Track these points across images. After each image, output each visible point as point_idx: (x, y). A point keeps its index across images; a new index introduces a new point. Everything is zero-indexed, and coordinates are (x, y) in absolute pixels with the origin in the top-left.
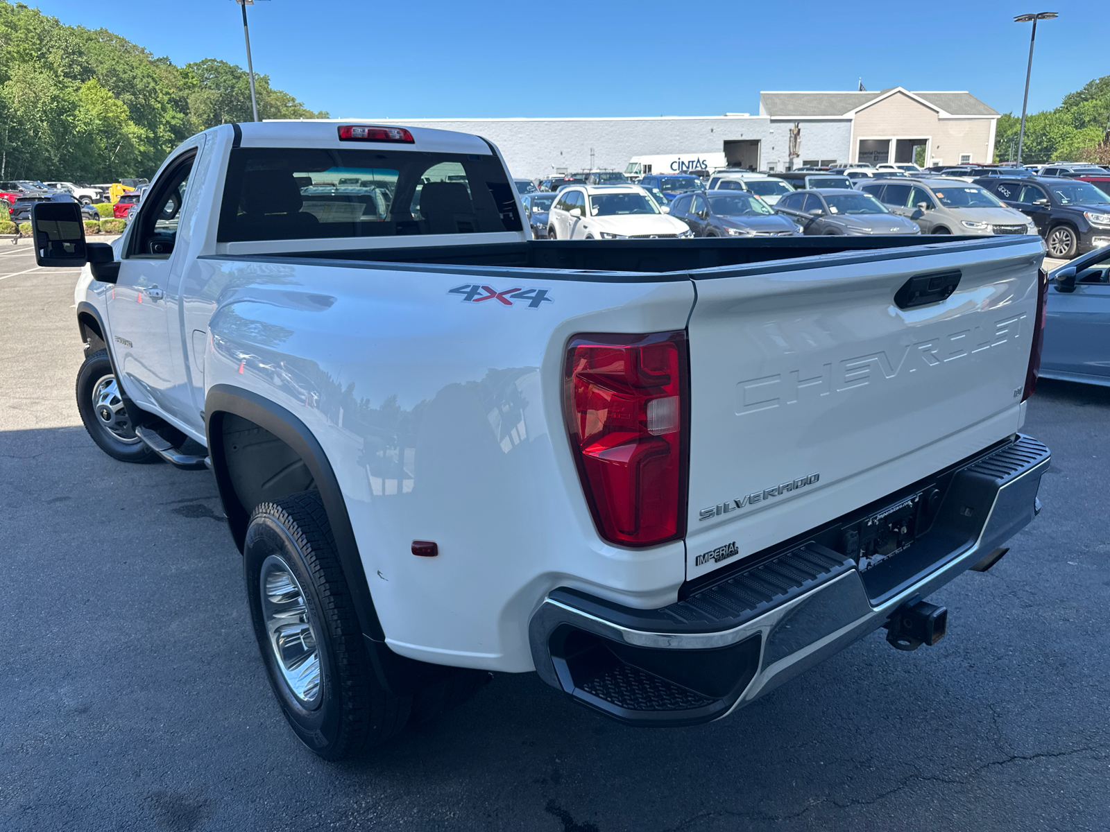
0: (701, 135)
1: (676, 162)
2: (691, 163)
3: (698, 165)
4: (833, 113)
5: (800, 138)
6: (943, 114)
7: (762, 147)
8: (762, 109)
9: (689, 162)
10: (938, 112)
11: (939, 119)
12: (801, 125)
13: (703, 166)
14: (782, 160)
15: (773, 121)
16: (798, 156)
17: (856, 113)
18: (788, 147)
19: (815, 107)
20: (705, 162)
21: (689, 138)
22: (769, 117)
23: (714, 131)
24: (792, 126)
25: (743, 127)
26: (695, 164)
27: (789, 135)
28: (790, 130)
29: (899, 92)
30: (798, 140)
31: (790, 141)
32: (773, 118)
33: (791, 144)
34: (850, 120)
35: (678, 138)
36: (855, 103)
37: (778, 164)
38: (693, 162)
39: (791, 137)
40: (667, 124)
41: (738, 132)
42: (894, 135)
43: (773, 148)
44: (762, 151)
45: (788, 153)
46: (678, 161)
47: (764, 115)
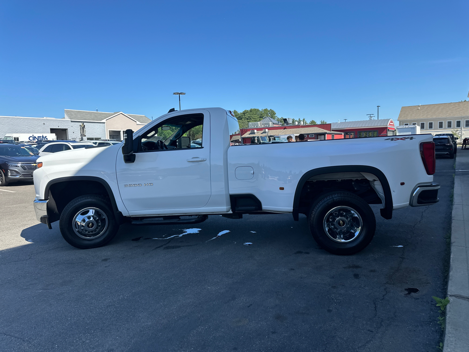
0: (39, 126)
1: (31, 137)
2: (39, 138)
3: (43, 138)
4: (97, 120)
5: (85, 129)
6: (138, 123)
7: (68, 132)
8: (66, 116)
9: (38, 137)
10: (136, 122)
11: (137, 124)
12: (85, 124)
13: (46, 139)
14: (78, 137)
15: (72, 121)
16: (85, 136)
17: (106, 120)
18: (80, 132)
19: (89, 117)
20: (46, 137)
21: (32, 126)
22: (70, 120)
23: (45, 124)
24: (81, 124)
25: (59, 123)
26: (41, 138)
27: (80, 128)
28: (80, 125)
29: (121, 113)
30: (84, 130)
31: (81, 130)
32: (72, 120)
33: (81, 131)
34: (104, 123)
35: (27, 126)
36: (106, 116)
37: (77, 139)
38: (40, 137)
39: (81, 128)
40: (20, 120)
41: (56, 125)
42: (122, 129)
43: (74, 133)
44: (69, 133)
45: (80, 135)
46: (32, 136)
47: (67, 118)
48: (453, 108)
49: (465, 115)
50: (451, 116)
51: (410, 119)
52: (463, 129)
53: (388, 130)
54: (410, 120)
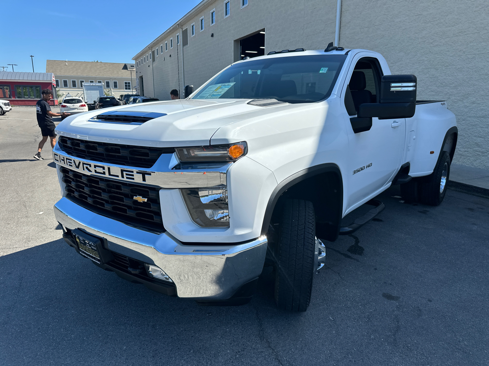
48: (100, 67)
49: (112, 76)
50: (101, 75)
51: (59, 74)
52: (112, 90)
53: (52, 86)
54: (60, 76)
